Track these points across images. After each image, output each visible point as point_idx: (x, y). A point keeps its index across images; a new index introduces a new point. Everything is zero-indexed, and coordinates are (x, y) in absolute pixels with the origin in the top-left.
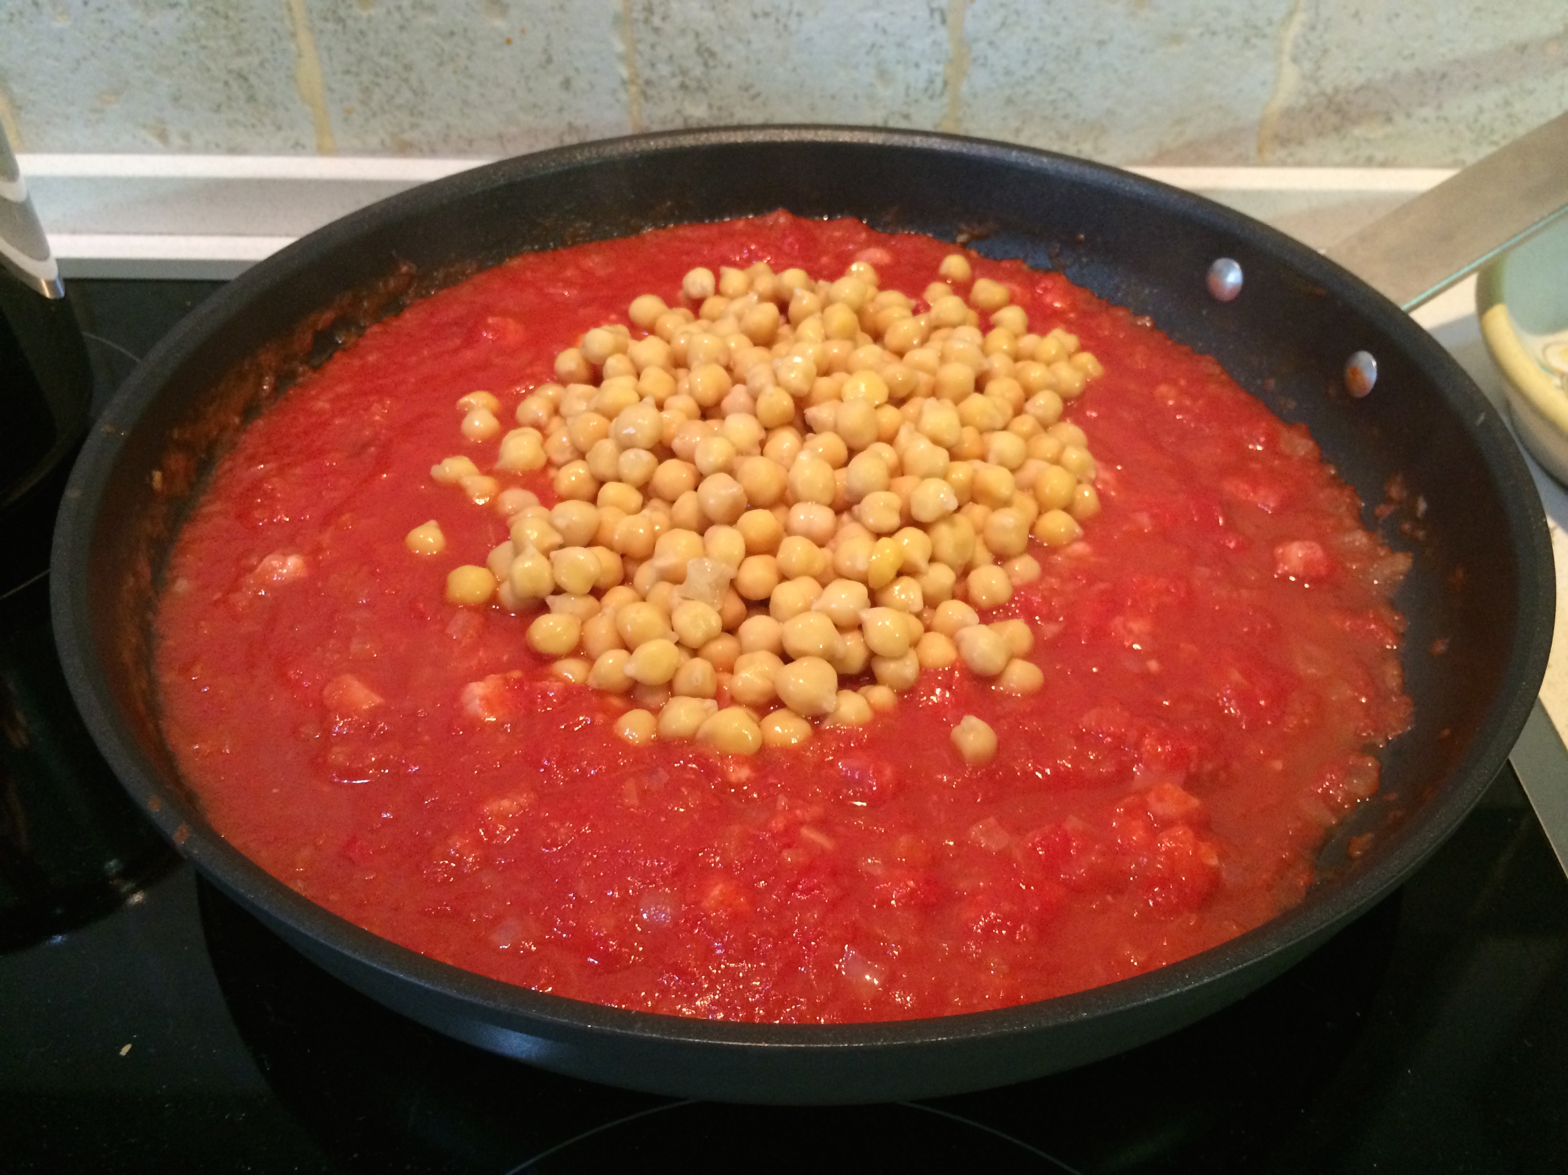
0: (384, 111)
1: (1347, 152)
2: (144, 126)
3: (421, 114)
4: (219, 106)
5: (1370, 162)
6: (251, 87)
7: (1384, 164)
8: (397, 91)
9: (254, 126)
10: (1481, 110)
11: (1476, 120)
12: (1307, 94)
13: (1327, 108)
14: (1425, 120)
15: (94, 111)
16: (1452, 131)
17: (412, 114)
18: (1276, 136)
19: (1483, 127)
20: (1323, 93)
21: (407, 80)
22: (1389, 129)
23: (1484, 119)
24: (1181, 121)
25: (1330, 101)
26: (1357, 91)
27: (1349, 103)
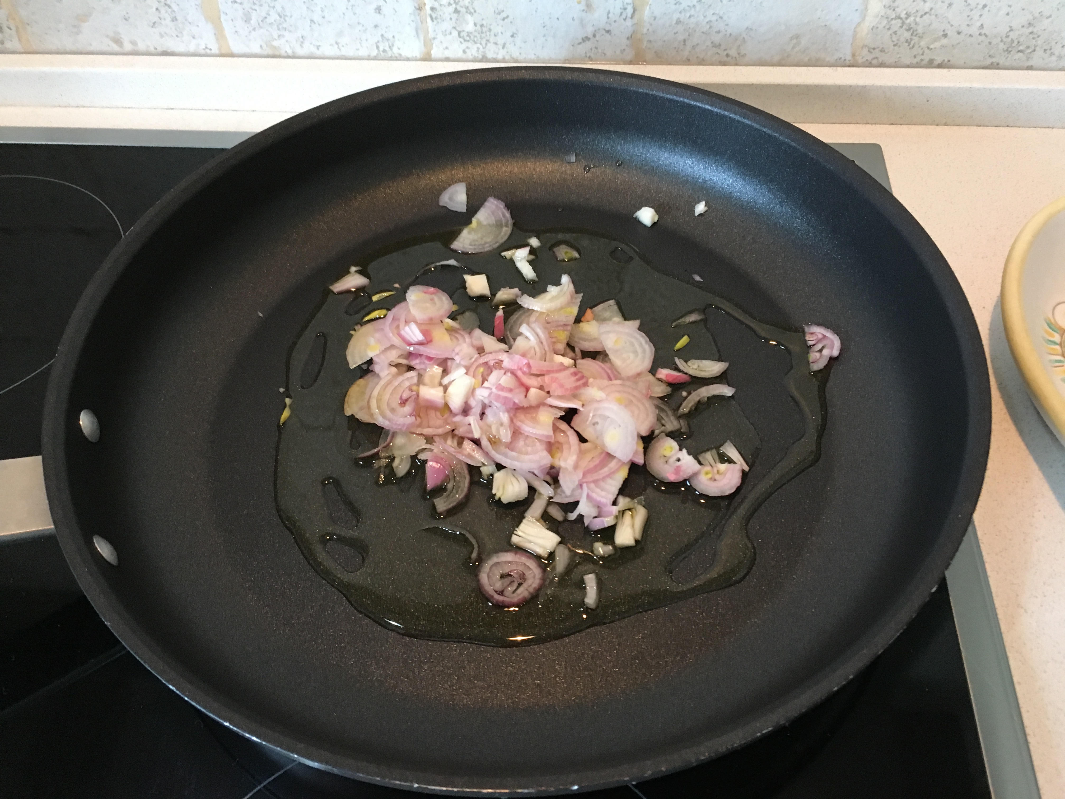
0: (261, 28)
1: (915, 57)
2: (107, 36)
3: (285, 29)
4: (154, 23)
5: (931, 64)
6: (173, 11)
7: (940, 66)
8: (269, 15)
9: (177, 36)
10: (1011, 30)
11: (1007, 36)
12: (887, 18)
13: (901, 27)
14: (971, 35)
15: (74, 26)
16: (990, 43)
17: (279, 29)
18: (864, 46)
19: (1012, 41)
20: (899, 17)
21: (274, 7)
22: (944, 41)
23: (1013, 35)
24: (797, 37)
25: (903, 23)
26: (921, 16)
27: (916, 24)
